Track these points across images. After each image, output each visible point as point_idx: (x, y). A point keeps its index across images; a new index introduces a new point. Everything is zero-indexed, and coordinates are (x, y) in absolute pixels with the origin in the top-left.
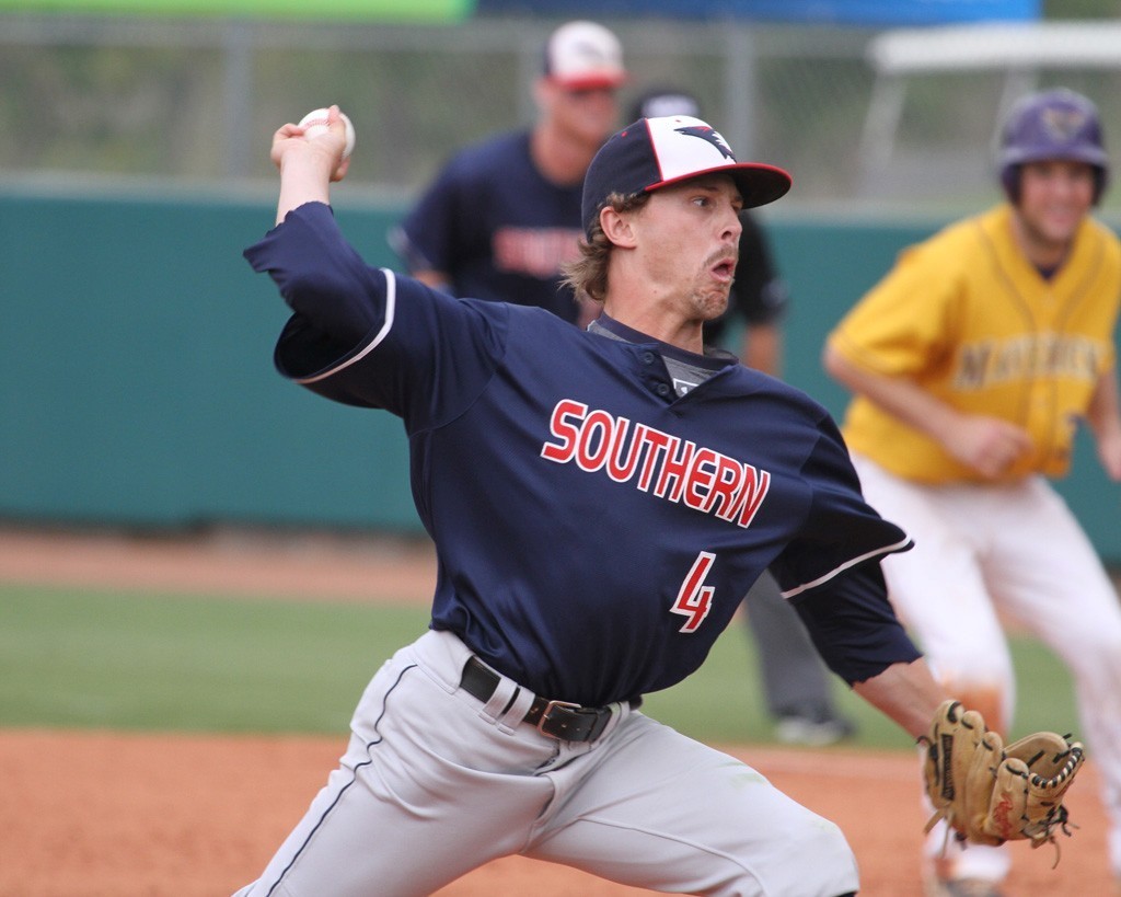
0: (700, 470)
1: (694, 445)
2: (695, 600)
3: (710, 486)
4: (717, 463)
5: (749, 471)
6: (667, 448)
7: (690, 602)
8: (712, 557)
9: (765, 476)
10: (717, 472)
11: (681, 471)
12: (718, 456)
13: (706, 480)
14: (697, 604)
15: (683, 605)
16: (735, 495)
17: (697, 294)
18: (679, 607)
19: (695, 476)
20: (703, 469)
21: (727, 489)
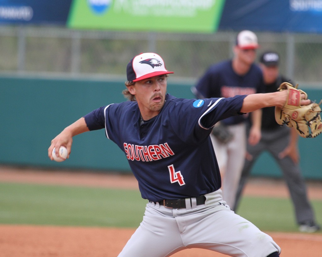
0: (151, 152)
1: (146, 146)
2: (176, 177)
3: (156, 154)
4: (154, 148)
5: (161, 146)
6: (142, 150)
7: (175, 178)
8: (172, 166)
9: (166, 144)
10: (155, 150)
11: (147, 154)
12: (153, 146)
13: (154, 153)
14: (177, 177)
15: (173, 180)
16: (163, 152)
17: (151, 107)
18: (173, 181)
19: (151, 154)
20: (152, 151)
21: (160, 152)
